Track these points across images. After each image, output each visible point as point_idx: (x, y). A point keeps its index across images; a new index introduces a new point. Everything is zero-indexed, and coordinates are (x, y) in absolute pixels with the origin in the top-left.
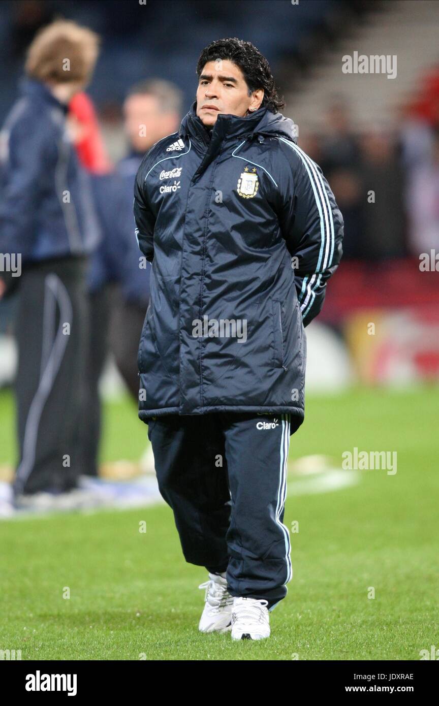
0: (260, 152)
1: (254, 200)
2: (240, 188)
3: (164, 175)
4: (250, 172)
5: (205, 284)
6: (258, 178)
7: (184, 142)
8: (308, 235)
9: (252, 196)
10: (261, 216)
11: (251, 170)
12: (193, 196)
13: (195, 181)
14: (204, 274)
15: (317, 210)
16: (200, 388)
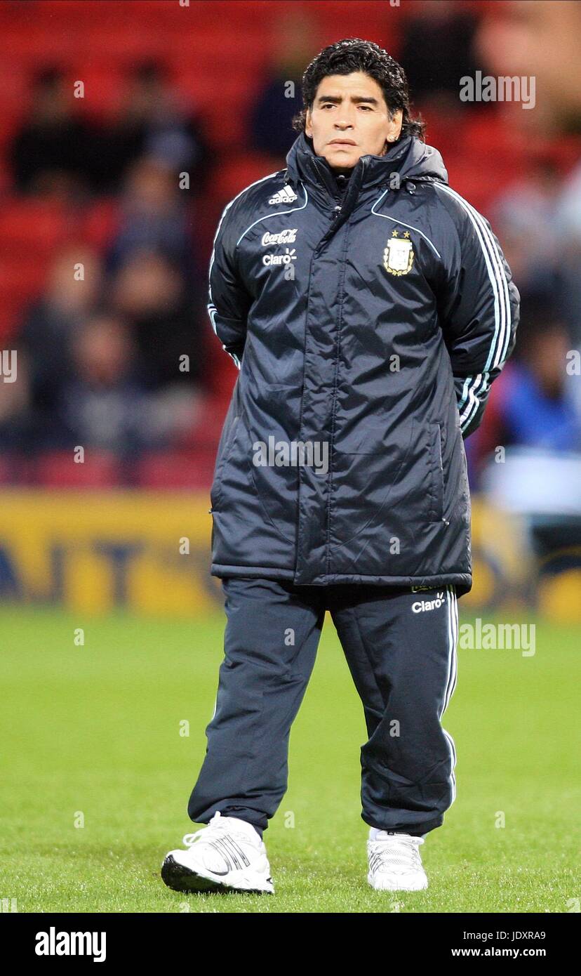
0: (413, 207)
1: (408, 277)
2: (387, 261)
3: (268, 239)
4: (400, 237)
5: (340, 400)
6: (414, 246)
7: (294, 190)
8: (477, 321)
9: (405, 273)
10: (418, 299)
11: (402, 234)
12: (320, 272)
13: (320, 251)
14: (337, 384)
15: (490, 286)
16: (326, 547)
